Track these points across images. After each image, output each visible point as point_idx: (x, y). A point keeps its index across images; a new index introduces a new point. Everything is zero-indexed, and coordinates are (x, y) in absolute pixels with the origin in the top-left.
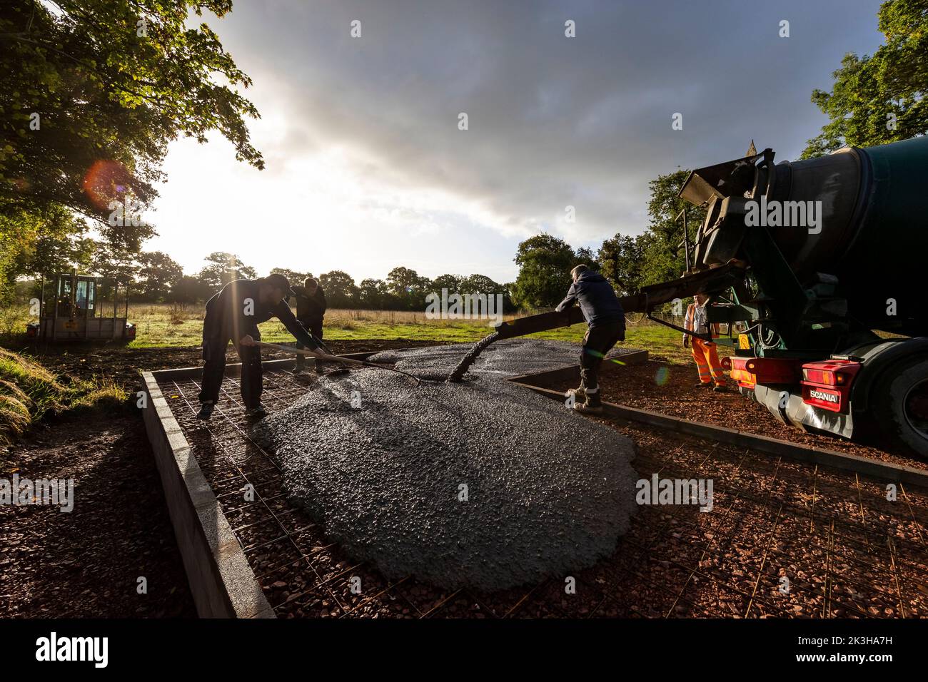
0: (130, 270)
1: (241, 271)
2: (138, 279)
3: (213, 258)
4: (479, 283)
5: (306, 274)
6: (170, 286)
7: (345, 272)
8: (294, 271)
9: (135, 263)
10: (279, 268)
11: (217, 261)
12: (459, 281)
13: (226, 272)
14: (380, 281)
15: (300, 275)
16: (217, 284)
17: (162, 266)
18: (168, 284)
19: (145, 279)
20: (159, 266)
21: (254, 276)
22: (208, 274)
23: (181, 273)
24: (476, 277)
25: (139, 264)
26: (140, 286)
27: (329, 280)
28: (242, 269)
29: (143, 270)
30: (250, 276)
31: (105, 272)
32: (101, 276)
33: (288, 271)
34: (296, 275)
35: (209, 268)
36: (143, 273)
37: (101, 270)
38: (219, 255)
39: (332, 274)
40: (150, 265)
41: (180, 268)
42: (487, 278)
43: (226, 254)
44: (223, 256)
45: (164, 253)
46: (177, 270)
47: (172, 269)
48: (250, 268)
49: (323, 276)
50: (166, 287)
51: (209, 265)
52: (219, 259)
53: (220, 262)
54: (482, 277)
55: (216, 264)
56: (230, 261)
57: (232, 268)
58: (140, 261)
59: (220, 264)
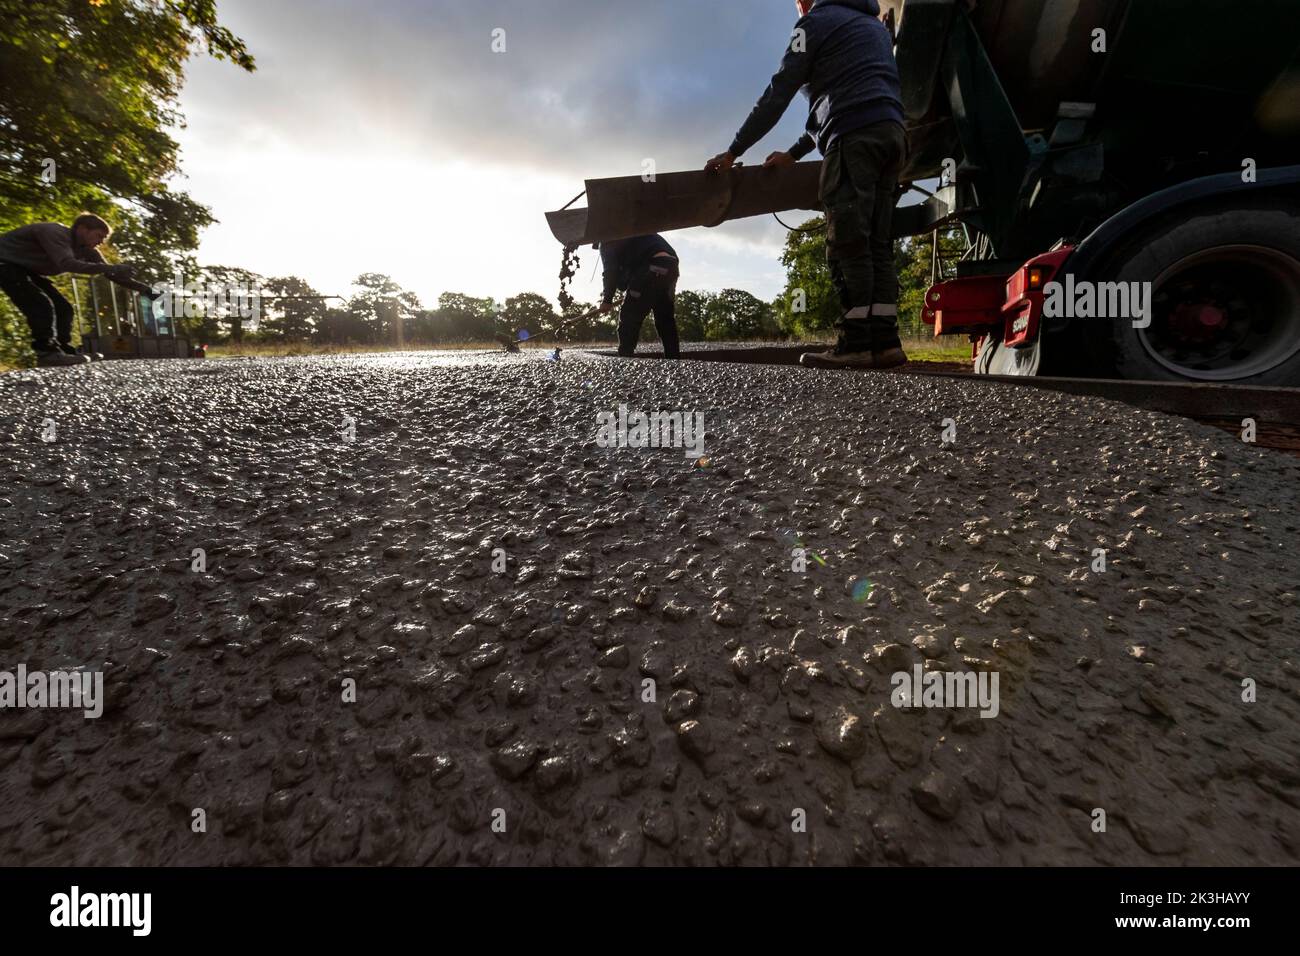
1: (399, 298)
2: (273, 315)
3: (362, 281)
4: (734, 302)
5: (486, 298)
6: (313, 323)
7: (540, 294)
8: (470, 294)
9: (268, 293)
10: (449, 292)
11: (367, 285)
12: (704, 300)
14: (588, 305)
15: (477, 300)
16: (370, 318)
17: (301, 296)
18: (310, 320)
19: (282, 314)
20: (296, 296)
21: (417, 304)
22: (359, 304)
23: (325, 305)
24: (729, 292)
25: (271, 294)
26: (277, 324)
27: (519, 306)
28: (401, 295)
29: (277, 303)
30: (413, 304)
33: (461, 295)
34: (472, 300)
35: (359, 297)
36: (278, 306)
38: (369, 276)
39: (521, 297)
40: (284, 294)
41: (322, 298)
42: (747, 294)
43: (378, 276)
44: (375, 278)
45: (300, 278)
46: (318, 299)
47: (312, 299)
48: (412, 293)
49: (510, 302)
50: (308, 324)
51: (359, 291)
52: (369, 282)
53: (372, 286)
54: (738, 292)
55: (367, 289)
56: (385, 285)
57: (388, 295)
58: (272, 290)
59: (373, 290)
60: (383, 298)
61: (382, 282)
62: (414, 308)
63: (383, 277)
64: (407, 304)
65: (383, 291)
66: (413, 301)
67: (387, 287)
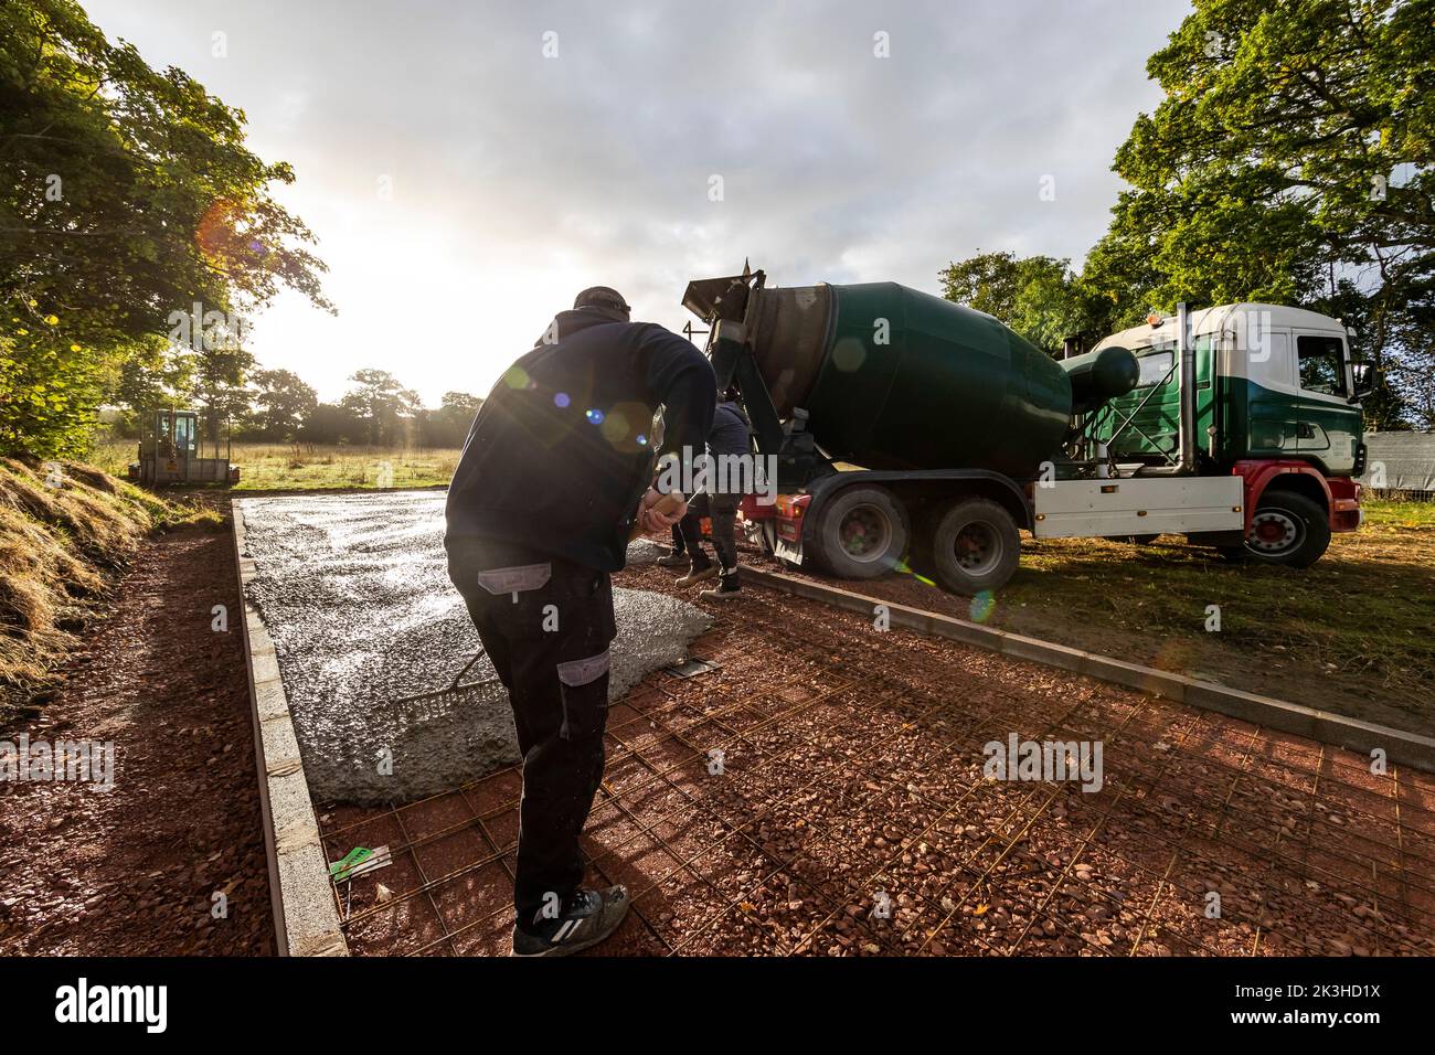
0: (244, 396)
1: (399, 396)
2: (256, 408)
3: (360, 377)
6: (301, 419)
9: (251, 386)
10: (454, 392)
11: (365, 381)
13: (378, 397)
16: (366, 415)
17: (290, 390)
18: (297, 415)
19: (266, 408)
20: (285, 390)
21: (418, 403)
22: (352, 401)
23: (315, 400)
25: (258, 388)
26: (259, 418)
28: (401, 393)
29: (262, 397)
30: (413, 402)
31: (210, 398)
32: (206, 405)
33: (466, 396)
35: (354, 393)
36: (263, 399)
37: (206, 396)
38: (368, 372)
40: (271, 388)
41: (313, 393)
44: (374, 376)
45: (291, 370)
46: (308, 396)
47: (302, 393)
48: (413, 391)
50: (297, 421)
51: (355, 388)
52: (368, 378)
53: (370, 383)
55: (364, 386)
56: (384, 382)
57: (387, 392)
58: (257, 383)
59: (370, 387)
60: (382, 395)
61: (382, 379)
62: (415, 406)
63: (383, 374)
64: (407, 403)
65: (382, 388)
66: (415, 400)
67: (387, 384)
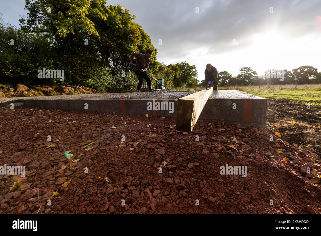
3: (242, 70)
11: (243, 71)
17: (226, 75)
18: (227, 81)
22: (239, 76)
23: (231, 77)
28: (252, 72)
30: (255, 74)
35: (240, 74)
39: (300, 68)
40: (222, 75)
41: (231, 75)
44: (245, 68)
45: (226, 71)
46: (230, 76)
47: (228, 76)
48: (255, 71)
49: (295, 70)
51: (240, 73)
53: (244, 71)
55: (242, 72)
57: (249, 72)
60: (247, 74)
63: (248, 68)
64: (253, 74)
65: (247, 72)
67: (248, 70)
